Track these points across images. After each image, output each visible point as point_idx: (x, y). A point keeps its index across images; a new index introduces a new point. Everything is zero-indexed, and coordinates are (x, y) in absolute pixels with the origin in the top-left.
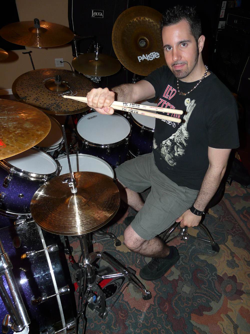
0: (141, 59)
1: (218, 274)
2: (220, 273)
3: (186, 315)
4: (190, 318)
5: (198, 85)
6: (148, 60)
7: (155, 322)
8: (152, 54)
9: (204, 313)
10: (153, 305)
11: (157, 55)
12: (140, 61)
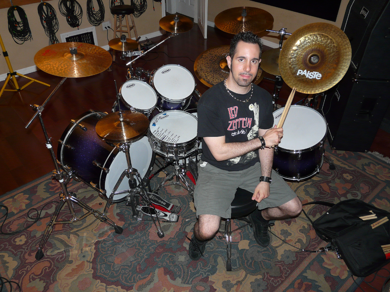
0: (300, 73)
1: (210, 277)
2: (211, 278)
3: (160, 264)
4: (159, 268)
6: (307, 77)
7: (145, 248)
8: (314, 73)
9: (168, 276)
10: (157, 242)
11: (319, 76)
12: (298, 74)
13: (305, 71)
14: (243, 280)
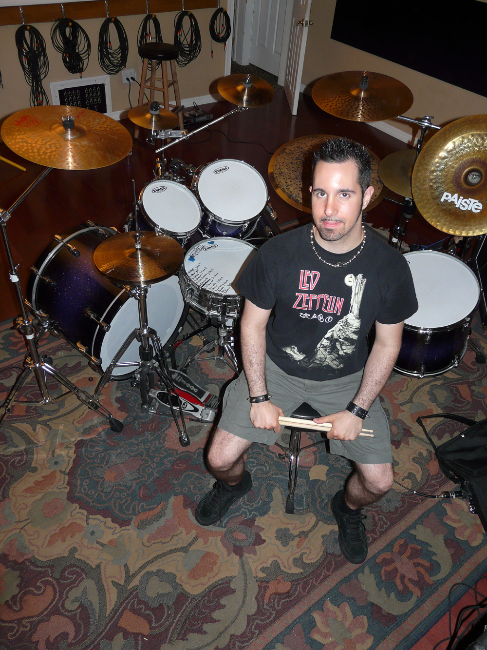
0: (446, 199)
1: (257, 519)
2: (260, 521)
3: (179, 489)
4: (176, 494)
5: (355, 257)
6: (457, 206)
7: (156, 460)
8: (470, 201)
9: (189, 510)
10: (177, 452)
11: (478, 208)
12: (442, 200)
13: (456, 195)
14: (310, 531)
